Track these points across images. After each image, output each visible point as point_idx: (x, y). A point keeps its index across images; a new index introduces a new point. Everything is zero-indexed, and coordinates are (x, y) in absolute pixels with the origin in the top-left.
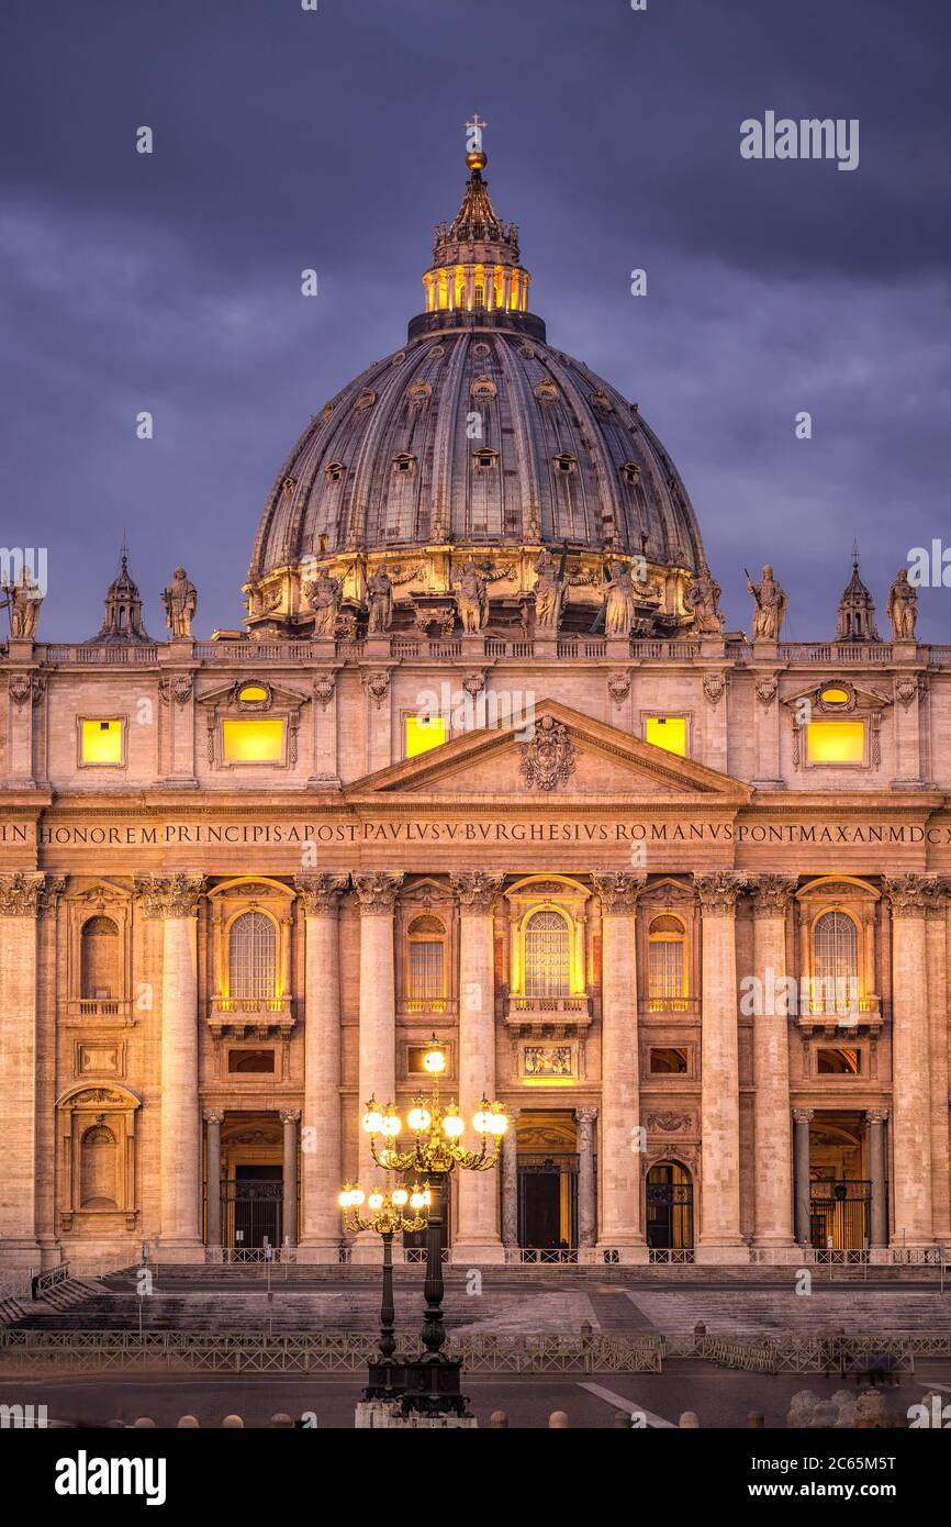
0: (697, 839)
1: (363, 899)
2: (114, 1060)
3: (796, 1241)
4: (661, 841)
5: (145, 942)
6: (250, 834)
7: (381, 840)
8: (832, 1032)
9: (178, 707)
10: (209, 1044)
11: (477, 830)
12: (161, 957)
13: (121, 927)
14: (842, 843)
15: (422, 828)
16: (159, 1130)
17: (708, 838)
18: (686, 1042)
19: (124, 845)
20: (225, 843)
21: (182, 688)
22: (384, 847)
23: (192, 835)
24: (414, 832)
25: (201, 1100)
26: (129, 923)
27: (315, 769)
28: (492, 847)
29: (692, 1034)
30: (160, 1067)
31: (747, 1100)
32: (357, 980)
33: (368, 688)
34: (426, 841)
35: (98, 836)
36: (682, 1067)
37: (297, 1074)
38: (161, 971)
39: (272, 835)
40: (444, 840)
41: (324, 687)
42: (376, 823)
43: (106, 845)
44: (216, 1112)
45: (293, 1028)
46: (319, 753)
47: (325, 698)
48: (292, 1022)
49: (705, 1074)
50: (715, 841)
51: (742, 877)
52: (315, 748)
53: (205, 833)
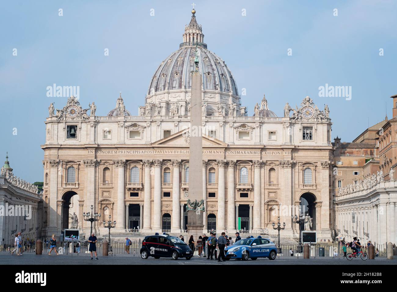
0: (217, 154)
1: (155, 165)
2: (109, 194)
3: (236, 229)
4: (211, 154)
5: (115, 172)
6: (134, 152)
7: (158, 154)
8: (242, 190)
9: (121, 128)
10: (127, 191)
11: (176, 152)
12: (118, 175)
13: (110, 169)
14: (245, 154)
15: (166, 151)
16: (117, 207)
17: (219, 153)
18: (216, 192)
19: (111, 154)
20: (130, 154)
21: (122, 125)
22: (159, 155)
23: (124, 152)
24: (165, 152)
25: (125, 202)
26: (112, 169)
27: (147, 140)
28: (179, 155)
29: (216, 190)
30: (117, 195)
31: (226, 202)
32: (154, 180)
33: (156, 125)
34: (167, 154)
35: (106, 152)
36: (214, 196)
37: (142, 197)
38: (118, 177)
39: (138, 152)
40: (170, 153)
41: (149, 125)
42: (158, 150)
43: (108, 154)
44: (128, 204)
45: (142, 188)
46: (147, 137)
47: (149, 126)
48: (142, 187)
49: (218, 198)
50: (221, 154)
51: (225, 161)
52: (147, 136)
53: (126, 152)
